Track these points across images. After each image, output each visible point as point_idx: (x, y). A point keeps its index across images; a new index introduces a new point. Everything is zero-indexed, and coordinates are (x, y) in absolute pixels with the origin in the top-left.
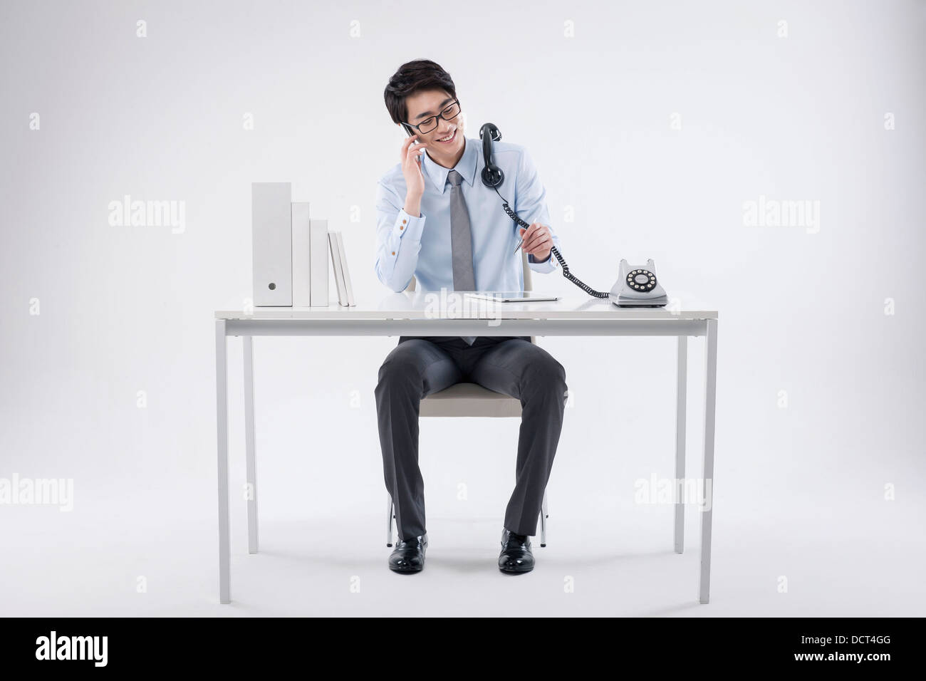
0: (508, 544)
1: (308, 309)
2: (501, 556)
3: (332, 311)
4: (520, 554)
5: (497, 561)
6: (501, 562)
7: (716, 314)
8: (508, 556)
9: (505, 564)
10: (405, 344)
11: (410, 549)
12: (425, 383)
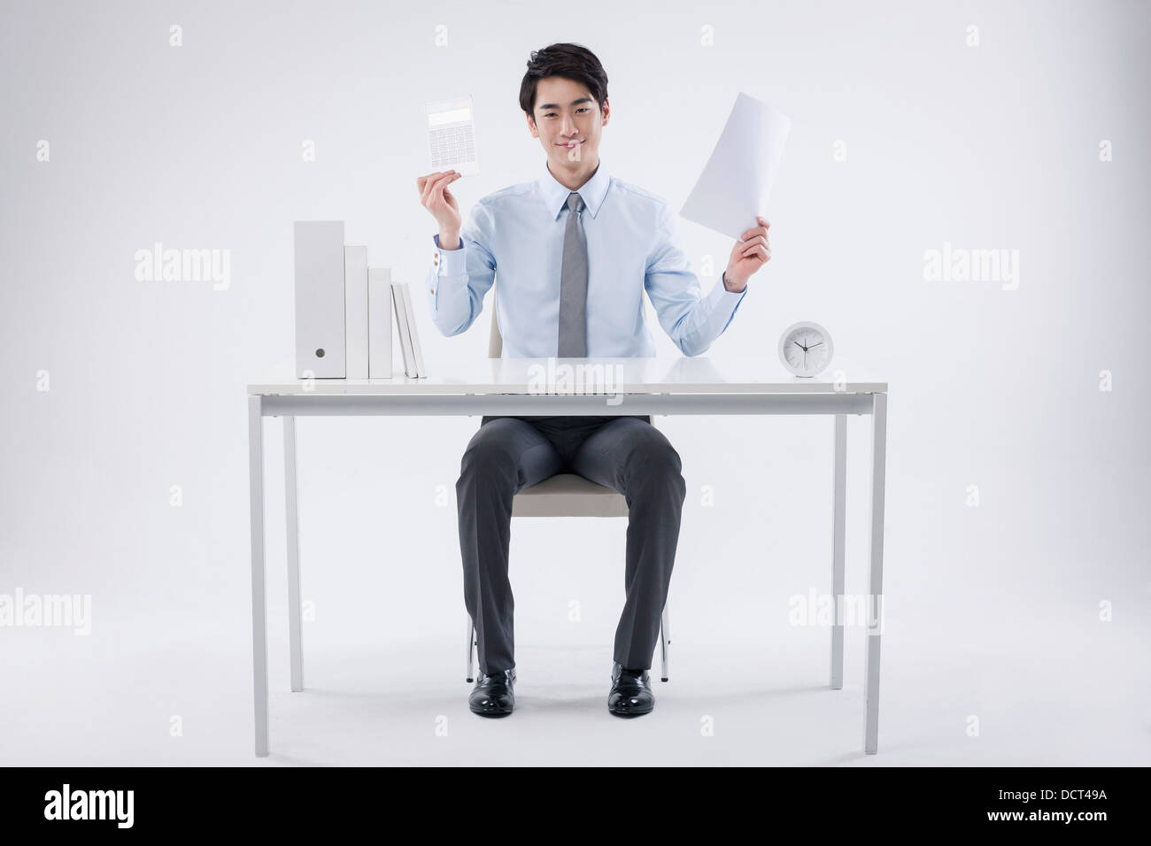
0: (621, 679)
1: (365, 382)
2: (611, 694)
3: (398, 385)
4: (636, 691)
5: (607, 699)
6: (612, 703)
7: (885, 386)
8: (620, 695)
9: (616, 704)
10: (489, 425)
11: (496, 685)
12: (520, 473)
